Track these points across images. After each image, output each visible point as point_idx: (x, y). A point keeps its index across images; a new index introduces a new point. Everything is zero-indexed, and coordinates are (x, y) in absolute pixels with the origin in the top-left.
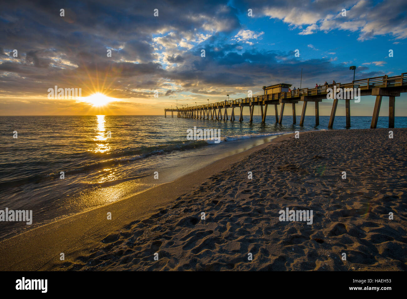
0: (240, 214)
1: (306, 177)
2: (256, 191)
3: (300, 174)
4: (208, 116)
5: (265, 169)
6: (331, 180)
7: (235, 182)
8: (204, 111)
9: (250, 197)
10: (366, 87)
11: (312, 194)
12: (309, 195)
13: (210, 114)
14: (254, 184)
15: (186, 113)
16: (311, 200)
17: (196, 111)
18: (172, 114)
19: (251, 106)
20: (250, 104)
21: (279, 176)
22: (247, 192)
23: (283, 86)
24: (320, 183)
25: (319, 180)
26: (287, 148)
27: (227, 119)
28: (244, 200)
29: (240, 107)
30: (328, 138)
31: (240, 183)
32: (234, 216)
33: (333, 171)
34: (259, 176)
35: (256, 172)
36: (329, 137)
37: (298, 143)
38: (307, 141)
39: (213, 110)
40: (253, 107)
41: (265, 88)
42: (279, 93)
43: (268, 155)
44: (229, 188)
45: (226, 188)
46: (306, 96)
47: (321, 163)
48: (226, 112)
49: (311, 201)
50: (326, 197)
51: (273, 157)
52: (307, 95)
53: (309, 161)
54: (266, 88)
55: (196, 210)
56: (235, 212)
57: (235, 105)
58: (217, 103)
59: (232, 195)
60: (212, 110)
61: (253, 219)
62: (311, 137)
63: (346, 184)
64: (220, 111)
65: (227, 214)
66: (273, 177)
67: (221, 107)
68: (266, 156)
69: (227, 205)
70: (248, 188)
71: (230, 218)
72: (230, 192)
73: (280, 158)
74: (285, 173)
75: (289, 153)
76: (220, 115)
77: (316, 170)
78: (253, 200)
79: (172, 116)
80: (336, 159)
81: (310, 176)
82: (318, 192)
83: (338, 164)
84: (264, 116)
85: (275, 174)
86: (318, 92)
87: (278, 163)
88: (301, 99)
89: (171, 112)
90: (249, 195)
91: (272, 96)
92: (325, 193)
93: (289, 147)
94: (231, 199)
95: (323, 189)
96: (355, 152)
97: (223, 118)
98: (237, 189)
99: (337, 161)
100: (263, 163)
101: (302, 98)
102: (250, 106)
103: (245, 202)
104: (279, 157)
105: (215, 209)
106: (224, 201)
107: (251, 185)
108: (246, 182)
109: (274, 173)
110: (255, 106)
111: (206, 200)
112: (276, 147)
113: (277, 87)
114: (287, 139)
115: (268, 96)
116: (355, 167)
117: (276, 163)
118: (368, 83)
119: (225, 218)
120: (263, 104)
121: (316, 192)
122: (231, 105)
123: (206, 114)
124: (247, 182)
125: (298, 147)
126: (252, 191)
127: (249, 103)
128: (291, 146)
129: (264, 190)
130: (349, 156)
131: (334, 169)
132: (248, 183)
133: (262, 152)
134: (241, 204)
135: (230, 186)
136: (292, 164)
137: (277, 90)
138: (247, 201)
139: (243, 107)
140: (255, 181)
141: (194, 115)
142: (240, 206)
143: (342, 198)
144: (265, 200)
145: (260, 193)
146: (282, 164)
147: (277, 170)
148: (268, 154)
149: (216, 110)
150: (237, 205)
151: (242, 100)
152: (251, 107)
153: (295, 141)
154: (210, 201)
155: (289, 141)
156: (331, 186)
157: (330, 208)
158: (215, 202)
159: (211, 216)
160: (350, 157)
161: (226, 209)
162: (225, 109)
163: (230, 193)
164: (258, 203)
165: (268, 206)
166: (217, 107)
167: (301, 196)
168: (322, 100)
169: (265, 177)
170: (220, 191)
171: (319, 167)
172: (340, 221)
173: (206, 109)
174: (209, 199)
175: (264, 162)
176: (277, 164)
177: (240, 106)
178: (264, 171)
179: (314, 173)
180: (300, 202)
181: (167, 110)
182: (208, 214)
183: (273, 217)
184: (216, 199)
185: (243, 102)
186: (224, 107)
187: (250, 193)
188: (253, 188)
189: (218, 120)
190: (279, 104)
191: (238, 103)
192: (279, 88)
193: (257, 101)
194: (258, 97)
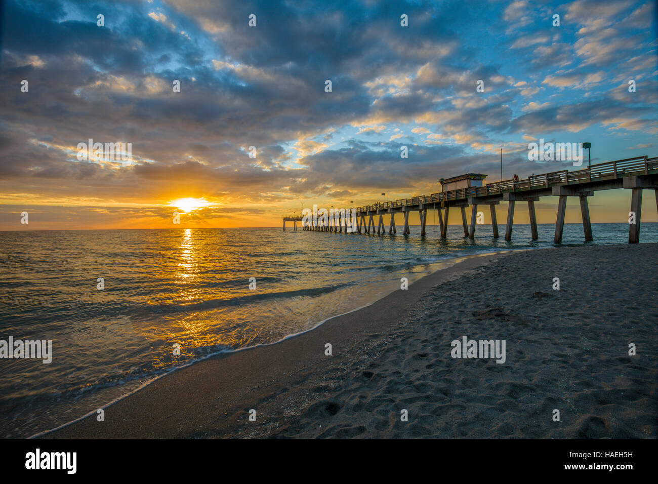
0: (412, 396)
1: (524, 330)
2: (437, 356)
3: (512, 325)
5: (451, 316)
6: (569, 335)
7: (400, 339)
9: (429, 367)
10: (612, 174)
11: (536, 360)
12: (532, 362)
14: (434, 343)
16: (535, 371)
18: (295, 224)
19: (423, 210)
20: (421, 208)
21: (477, 329)
22: (423, 356)
23: (472, 177)
24: (548, 341)
25: (546, 335)
26: (487, 280)
27: (384, 232)
28: (417, 371)
29: (404, 212)
30: (556, 261)
31: (410, 340)
32: (400, 401)
33: (570, 319)
34: (441, 329)
35: (435, 322)
36: (557, 259)
37: (504, 270)
38: (519, 266)
39: (360, 217)
40: (426, 211)
41: (443, 182)
42: (466, 189)
43: (454, 292)
44: (392, 349)
45: (384, 349)
46: (512, 193)
47: (548, 305)
48: (381, 221)
49: (536, 374)
50: (564, 367)
51: (464, 295)
52: (513, 191)
53: (527, 301)
54: (445, 182)
55: (335, 389)
56: (401, 392)
57: (397, 209)
58: (367, 207)
59: (395, 363)
61: (435, 407)
62: (525, 260)
63: (596, 343)
64: (371, 219)
65: (390, 396)
66: (466, 330)
67: (373, 212)
68: (451, 294)
69: (388, 379)
70: (423, 349)
71: (394, 404)
72: (392, 356)
73: (476, 297)
74: (487, 323)
75: (490, 288)
76: (371, 225)
77: (540, 317)
78: (434, 372)
79: (295, 229)
80: (573, 298)
81: (529, 328)
82: (548, 356)
83: (577, 307)
84: (444, 227)
85: (469, 325)
86: (530, 185)
87: (473, 305)
88: (504, 197)
89: (293, 222)
90: (425, 363)
91: (455, 194)
92: (559, 359)
93: (489, 279)
94: (395, 369)
95: (556, 352)
96: (607, 285)
97: (377, 230)
98: (403, 352)
99: (575, 301)
100: (447, 305)
101: (506, 195)
102: (420, 211)
103: (419, 375)
104: (473, 296)
105: (367, 387)
106: (383, 372)
107: (428, 344)
108: (419, 339)
109: (467, 324)
110: (428, 210)
111: (353, 370)
112: (468, 278)
113: (462, 180)
114: (486, 264)
115: (449, 193)
116: (610, 313)
117: (469, 306)
118: (614, 168)
119: (387, 403)
120: (442, 206)
121: (544, 356)
122: (389, 210)
125: (505, 278)
126: (430, 355)
127: (418, 206)
128: (493, 276)
130: (596, 293)
131: (571, 315)
132: (423, 342)
133: (445, 287)
134: (412, 379)
135: (391, 346)
136: (497, 308)
137: (463, 185)
138: (423, 374)
139: (408, 211)
140: (435, 337)
142: (411, 383)
143: (591, 368)
144: (454, 372)
145: (445, 358)
146: (480, 307)
147: (472, 318)
148: (455, 290)
149: (365, 217)
150: (407, 380)
151: (407, 201)
152: (423, 212)
153: (500, 268)
154: (359, 372)
155: (489, 268)
156: (569, 347)
157: (571, 387)
158: (368, 375)
159: (362, 400)
160: (597, 295)
161: (387, 388)
162: (379, 215)
163: (393, 359)
164: (442, 378)
165: (461, 383)
166: (366, 212)
167: (517, 365)
168: (540, 197)
169: (452, 330)
170: (375, 355)
171: (545, 313)
172: (592, 411)
174: (357, 369)
175: (449, 304)
176: (472, 308)
177: (403, 210)
178: (450, 319)
179: (536, 323)
180: (515, 375)
181: (286, 219)
182: (356, 396)
183: (469, 404)
184: (368, 369)
185: (409, 204)
186: (377, 213)
187: (427, 359)
188: (433, 349)
189: (369, 233)
190: (468, 206)
191: (400, 206)
192: (467, 180)
193: (431, 202)
194: (434, 196)
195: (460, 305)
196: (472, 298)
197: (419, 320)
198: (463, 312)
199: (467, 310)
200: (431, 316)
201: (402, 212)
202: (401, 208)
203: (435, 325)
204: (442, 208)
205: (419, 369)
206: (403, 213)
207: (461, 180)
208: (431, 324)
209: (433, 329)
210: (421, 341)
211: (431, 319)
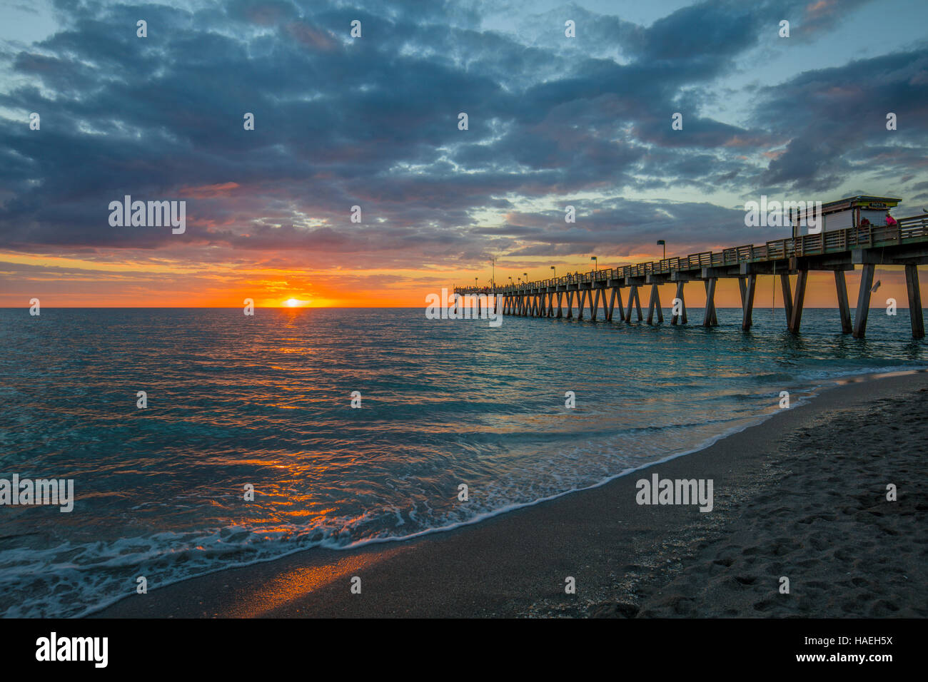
4: (593, 309)
5: (810, 503)
8: (581, 293)
13: (601, 305)
15: (523, 302)
17: (555, 295)
19: (746, 275)
20: (743, 270)
22: (748, 581)
23: (864, 205)
26: (895, 429)
27: (661, 320)
29: (706, 280)
35: (772, 513)
39: (611, 289)
40: (754, 278)
42: (848, 231)
43: (818, 452)
48: (655, 297)
57: (689, 273)
58: (625, 268)
60: (609, 292)
64: (634, 295)
67: (639, 280)
68: (810, 456)
70: (747, 568)
75: (903, 448)
76: (634, 306)
84: (794, 310)
87: (861, 482)
91: (822, 242)
93: (902, 426)
97: (645, 315)
100: (800, 479)
102: (742, 278)
108: (740, 547)
110: (758, 276)
112: (850, 423)
113: (840, 211)
114: (892, 395)
115: (807, 239)
120: (790, 268)
122: (673, 275)
123: (587, 305)
124: (745, 548)
126: (764, 582)
127: (737, 267)
128: (911, 421)
129: (809, 580)
132: (746, 552)
137: (842, 221)
139: (715, 279)
141: (547, 306)
148: (819, 447)
149: (621, 289)
151: (713, 257)
152: (747, 280)
155: (900, 404)
162: (651, 286)
166: (623, 280)
173: (587, 286)
175: (806, 475)
177: (704, 275)
178: (808, 509)
185: (717, 263)
186: (648, 281)
187: (756, 590)
188: (769, 570)
189: (628, 321)
190: (852, 268)
191: (698, 267)
192: (851, 211)
193: (765, 259)
194: (772, 246)
195: (830, 480)
196: (859, 467)
197: (737, 506)
198: (838, 494)
199: (849, 493)
200: (763, 500)
201: (700, 279)
202: (699, 271)
203: (773, 518)
204: (790, 272)
205: (738, 609)
206: (703, 283)
207: (836, 211)
208: (764, 517)
209: (768, 526)
210: (742, 550)
211: (764, 506)
